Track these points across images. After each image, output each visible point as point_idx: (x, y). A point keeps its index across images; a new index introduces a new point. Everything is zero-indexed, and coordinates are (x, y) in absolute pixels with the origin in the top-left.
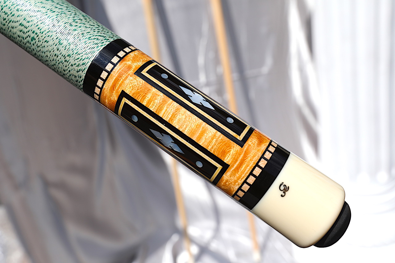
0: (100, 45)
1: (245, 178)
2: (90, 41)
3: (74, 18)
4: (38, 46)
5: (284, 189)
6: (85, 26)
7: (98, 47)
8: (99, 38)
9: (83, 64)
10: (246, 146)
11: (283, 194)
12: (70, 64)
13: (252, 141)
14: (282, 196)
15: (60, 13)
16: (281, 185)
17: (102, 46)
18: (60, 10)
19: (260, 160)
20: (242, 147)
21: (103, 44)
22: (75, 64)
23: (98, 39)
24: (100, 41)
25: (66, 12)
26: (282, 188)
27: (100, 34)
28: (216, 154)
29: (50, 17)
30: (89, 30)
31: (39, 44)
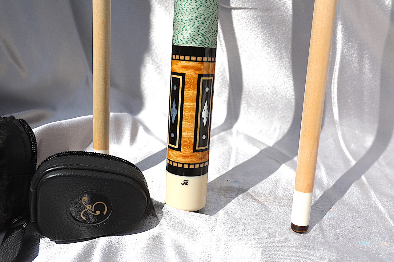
0: (203, 44)
1: (180, 162)
2: (202, 36)
3: (210, 16)
4: (182, 5)
5: (185, 183)
6: (209, 26)
7: (201, 44)
8: (207, 40)
9: (187, 42)
10: (196, 153)
11: (183, 184)
12: (182, 33)
13: (199, 155)
14: (182, 183)
15: (208, 6)
16: (187, 180)
17: (203, 45)
18: (210, 5)
19: (192, 164)
20: (193, 152)
21: (205, 45)
22: (184, 36)
23: (205, 40)
24: (205, 42)
25: (211, 8)
26: (185, 182)
27: (209, 38)
28: (182, 142)
29: (202, 3)
30: (208, 30)
31: (183, 5)
